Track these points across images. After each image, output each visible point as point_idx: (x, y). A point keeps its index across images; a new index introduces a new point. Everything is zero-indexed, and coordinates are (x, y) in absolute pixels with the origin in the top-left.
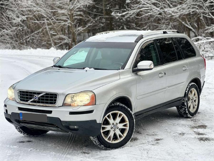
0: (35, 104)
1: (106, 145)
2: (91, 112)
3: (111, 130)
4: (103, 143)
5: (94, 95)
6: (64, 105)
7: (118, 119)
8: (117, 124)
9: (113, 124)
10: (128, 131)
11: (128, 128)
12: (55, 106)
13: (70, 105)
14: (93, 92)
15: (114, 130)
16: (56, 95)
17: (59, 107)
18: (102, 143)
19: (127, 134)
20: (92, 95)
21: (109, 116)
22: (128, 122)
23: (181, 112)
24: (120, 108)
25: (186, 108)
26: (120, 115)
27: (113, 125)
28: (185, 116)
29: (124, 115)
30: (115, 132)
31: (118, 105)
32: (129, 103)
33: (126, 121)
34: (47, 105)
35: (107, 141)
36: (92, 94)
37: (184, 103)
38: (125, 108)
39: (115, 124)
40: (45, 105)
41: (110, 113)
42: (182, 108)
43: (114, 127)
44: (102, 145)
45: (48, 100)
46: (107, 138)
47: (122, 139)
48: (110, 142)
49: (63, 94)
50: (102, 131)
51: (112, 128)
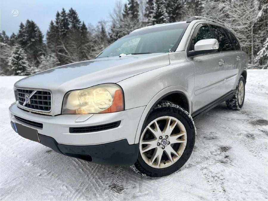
0: (28, 110)
1: (149, 174)
2: (115, 125)
3: (158, 147)
4: (145, 171)
5: (120, 92)
6: (64, 112)
7: (169, 129)
8: (167, 137)
9: (161, 138)
10: (185, 147)
11: (185, 142)
12: (50, 114)
13: (74, 113)
14: (118, 85)
15: (163, 148)
16: (50, 94)
17: (55, 116)
18: (143, 171)
19: (185, 151)
20: (116, 92)
21: (153, 126)
22: (184, 133)
23: (230, 105)
24: (172, 111)
25: (236, 101)
26: (172, 122)
27: (161, 140)
28: (234, 109)
29: (178, 122)
30: (164, 150)
31: (168, 106)
32: (184, 101)
33: (182, 131)
34: (40, 113)
35: (151, 166)
36: (118, 88)
37: (234, 96)
38: (180, 111)
39: (164, 137)
40: (38, 111)
41: (155, 121)
42: (232, 101)
43: (162, 143)
44: (142, 174)
45: (41, 103)
46: (151, 162)
47: (176, 160)
48: (157, 167)
49: (59, 91)
50: (142, 152)
51: (158, 144)
